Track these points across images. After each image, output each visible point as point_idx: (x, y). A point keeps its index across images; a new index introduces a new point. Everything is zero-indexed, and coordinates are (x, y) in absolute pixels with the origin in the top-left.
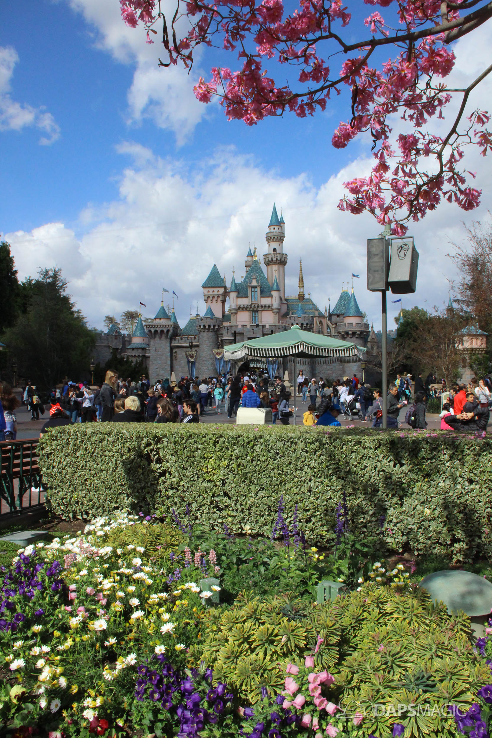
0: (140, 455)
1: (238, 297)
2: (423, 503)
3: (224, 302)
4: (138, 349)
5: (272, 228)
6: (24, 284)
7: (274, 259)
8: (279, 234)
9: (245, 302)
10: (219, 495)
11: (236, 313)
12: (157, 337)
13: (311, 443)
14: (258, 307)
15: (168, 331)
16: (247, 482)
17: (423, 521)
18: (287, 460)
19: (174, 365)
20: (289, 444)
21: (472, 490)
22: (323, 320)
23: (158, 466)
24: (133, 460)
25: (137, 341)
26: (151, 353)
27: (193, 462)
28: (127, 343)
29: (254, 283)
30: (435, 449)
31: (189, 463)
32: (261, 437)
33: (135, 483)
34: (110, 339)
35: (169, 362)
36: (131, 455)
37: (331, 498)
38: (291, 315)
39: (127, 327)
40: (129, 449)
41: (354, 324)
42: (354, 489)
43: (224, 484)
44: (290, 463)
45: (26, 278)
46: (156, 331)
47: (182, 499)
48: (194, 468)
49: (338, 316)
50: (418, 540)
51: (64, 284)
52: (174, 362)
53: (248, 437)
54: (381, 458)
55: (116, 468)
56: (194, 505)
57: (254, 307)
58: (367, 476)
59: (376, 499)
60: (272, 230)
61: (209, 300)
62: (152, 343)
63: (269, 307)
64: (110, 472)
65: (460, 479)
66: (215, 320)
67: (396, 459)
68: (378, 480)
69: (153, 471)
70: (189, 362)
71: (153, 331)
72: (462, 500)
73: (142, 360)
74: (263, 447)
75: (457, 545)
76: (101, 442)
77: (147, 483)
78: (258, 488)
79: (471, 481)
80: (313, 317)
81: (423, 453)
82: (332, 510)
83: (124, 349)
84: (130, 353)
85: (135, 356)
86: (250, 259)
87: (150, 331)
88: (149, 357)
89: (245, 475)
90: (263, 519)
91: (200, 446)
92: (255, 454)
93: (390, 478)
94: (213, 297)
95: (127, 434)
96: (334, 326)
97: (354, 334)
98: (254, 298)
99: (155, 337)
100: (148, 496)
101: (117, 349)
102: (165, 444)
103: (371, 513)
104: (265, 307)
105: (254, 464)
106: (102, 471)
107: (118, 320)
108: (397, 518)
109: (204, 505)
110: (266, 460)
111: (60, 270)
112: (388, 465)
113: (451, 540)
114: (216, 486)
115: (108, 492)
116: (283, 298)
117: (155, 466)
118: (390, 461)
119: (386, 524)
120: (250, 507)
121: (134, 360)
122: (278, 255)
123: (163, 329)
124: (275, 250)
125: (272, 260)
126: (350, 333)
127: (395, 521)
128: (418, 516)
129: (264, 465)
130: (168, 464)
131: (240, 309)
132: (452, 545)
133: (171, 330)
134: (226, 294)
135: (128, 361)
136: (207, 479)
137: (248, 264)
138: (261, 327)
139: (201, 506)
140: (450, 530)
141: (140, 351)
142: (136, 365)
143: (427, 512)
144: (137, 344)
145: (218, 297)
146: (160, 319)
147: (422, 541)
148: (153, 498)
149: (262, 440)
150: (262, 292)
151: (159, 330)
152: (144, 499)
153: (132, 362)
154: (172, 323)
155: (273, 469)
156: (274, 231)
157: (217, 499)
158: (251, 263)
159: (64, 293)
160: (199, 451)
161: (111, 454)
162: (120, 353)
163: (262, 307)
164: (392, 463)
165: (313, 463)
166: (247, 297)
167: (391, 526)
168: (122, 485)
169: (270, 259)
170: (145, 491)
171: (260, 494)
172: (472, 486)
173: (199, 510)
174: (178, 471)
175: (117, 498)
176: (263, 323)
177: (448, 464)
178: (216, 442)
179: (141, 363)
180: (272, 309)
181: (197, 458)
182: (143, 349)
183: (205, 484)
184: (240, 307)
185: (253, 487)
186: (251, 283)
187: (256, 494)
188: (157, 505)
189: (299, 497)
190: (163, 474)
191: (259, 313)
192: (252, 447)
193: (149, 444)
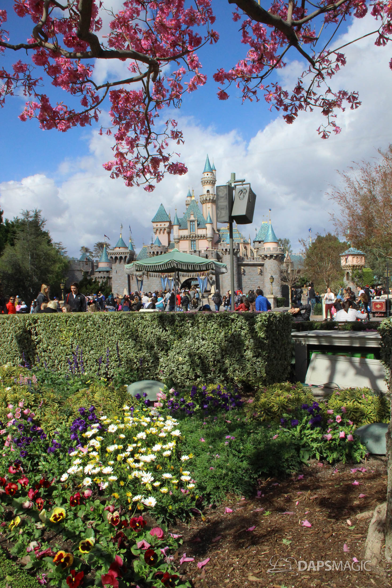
0: (25, 331)
1: (180, 229)
2: (178, 353)
3: (169, 233)
4: (103, 271)
5: (206, 174)
6: (12, 222)
7: (208, 199)
8: (212, 179)
9: (185, 233)
10: (69, 354)
11: (179, 242)
12: (118, 261)
13: (117, 319)
14: (196, 237)
15: (126, 257)
16: (84, 345)
17: (179, 365)
18: (105, 330)
19: (131, 284)
20: (105, 320)
21: (204, 344)
22: (247, 246)
23: (36, 337)
24: (21, 334)
25: (103, 265)
26: (113, 275)
27: (54, 334)
28: (95, 268)
29: (192, 218)
30: (183, 320)
31: (52, 335)
32: (90, 317)
33: (23, 349)
34: (81, 265)
35: (127, 282)
36: (19, 332)
37: (129, 353)
38: (222, 242)
39: (99, 255)
40: (19, 328)
41: (272, 249)
42: (141, 346)
43: (72, 347)
44: (106, 332)
45: (14, 218)
46: (116, 258)
47: (50, 357)
48: (55, 338)
49: (260, 242)
50: (177, 377)
51: (43, 222)
52: (131, 281)
53: (83, 317)
54: (155, 327)
55: (12, 340)
56: (56, 361)
57: (193, 237)
58: (147, 338)
59: (153, 352)
60: (206, 176)
61: (158, 232)
62: (113, 266)
63: (204, 236)
64: (9, 343)
65: (197, 338)
66: (161, 248)
67: (163, 327)
68: (153, 340)
69: (33, 341)
70: (138, 281)
71: (114, 257)
72: (199, 351)
73: (107, 281)
74: (92, 323)
75: (198, 379)
76: (3, 324)
77: (30, 349)
78: (90, 348)
79: (203, 339)
80: (238, 244)
81: (176, 323)
82: (130, 360)
83: (93, 273)
84: (97, 275)
85: (101, 277)
86: (189, 199)
87: (112, 257)
88: (111, 278)
89: (82, 340)
90: (94, 368)
91: (58, 324)
92: (87, 327)
93: (160, 339)
94: (161, 230)
95: (18, 318)
96: (256, 250)
97: (271, 256)
98: (192, 229)
99: (116, 262)
100: (30, 357)
101: (88, 272)
102: (39, 323)
103: (151, 361)
104: (201, 236)
105: (88, 333)
106: (4, 342)
107: (92, 249)
108: (165, 363)
109: (62, 361)
110: (93, 331)
111: (40, 211)
112: (159, 331)
113: (195, 376)
114: (68, 348)
115: (8, 355)
116: (216, 230)
117: (34, 337)
118: (160, 328)
119: (159, 368)
120: (87, 360)
121: (101, 280)
122: (211, 196)
123: (122, 255)
124: (208, 191)
125: (206, 200)
126: (268, 255)
127: (164, 365)
128: (176, 362)
129: (92, 334)
130: (41, 336)
131: (181, 238)
132: (196, 379)
133: (128, 256)
134: (171, 227)
135: (95, 282)
136: (63, 344)
137: (188, 203)
138: (198, 252)
139: (60, 362)
140: (194, 370)
141: (105, 273)
142: (102, 284)
143: (181, 359)
144: (103, 268)
145: (165, 229)
146: (119, 248)
147: (179, 377)
148: (34, 358)
149: (91, 319)
150: (198, 225)
151: (118, 256)
152: (29, 359)
153: (99, 282)
154: (128, 251)
155: (98, 336)
156: (208, 176)
157: (68, 357)
158: (190, 202)
159: (44, 229)
160: (58, 327)
161: (9, 331)
162: (90, 276)
163: (198, 237)
164: (161, 330)
165: (119, 332)
166: (187, 229)
167: (162, 369)
168: (16, 351)
169: (205, 199)
170: (29, 354)
171: (92, 352)
172: (204, 342)
173: (59, 364)
174: (46, 340)
175: (14, 359)
176: (200, 249)
177: (190, 329)
178: (66, 321)
179: (106, 283)
180: (206, 238)
181: (57, 332)
182: (108, 272)
183: (61, 348)
184: (181, 237)
185: (87, 349)
186: (189, 218)
187: (89, 352)
188: (36, 362)
189: (111, 353)
190: (38, 343)
191: (197, 241)
192: (86, 323)
193: (30, 324)
